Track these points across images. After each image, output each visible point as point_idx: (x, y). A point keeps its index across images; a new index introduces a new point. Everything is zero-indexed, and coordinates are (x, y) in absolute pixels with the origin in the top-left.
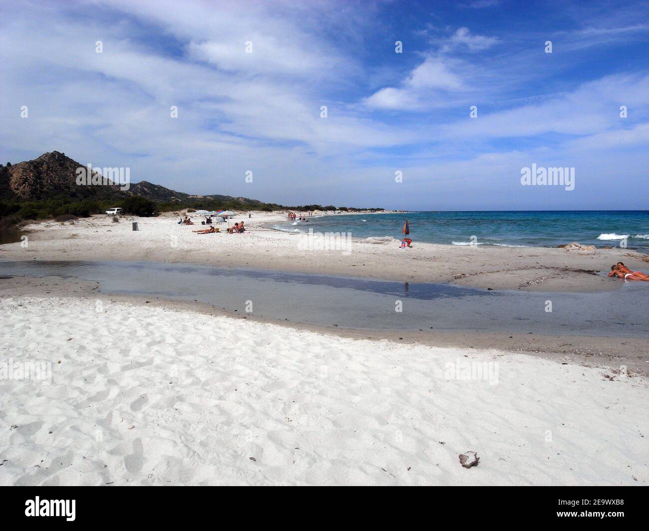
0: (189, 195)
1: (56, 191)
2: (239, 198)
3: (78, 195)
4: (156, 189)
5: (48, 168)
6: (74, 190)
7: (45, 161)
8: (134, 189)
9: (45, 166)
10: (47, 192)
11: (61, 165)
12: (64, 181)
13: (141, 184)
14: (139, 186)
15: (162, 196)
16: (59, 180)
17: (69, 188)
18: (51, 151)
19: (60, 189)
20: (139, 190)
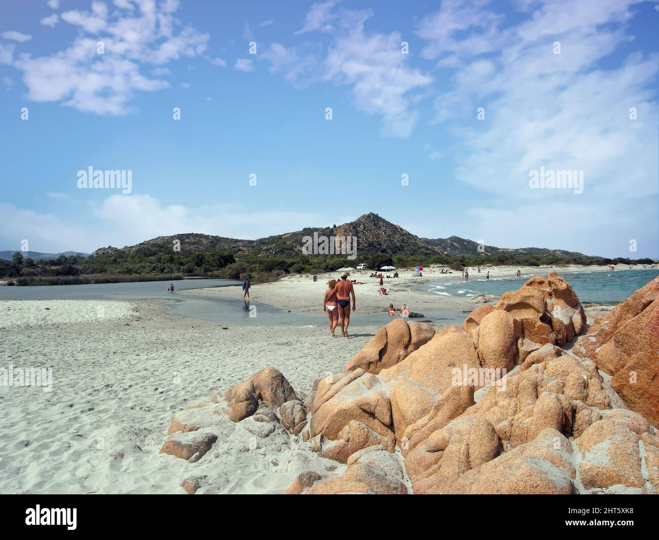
0: (499, 249)
1: (370, 247)
2: (555, 251)
3: (388, 251)
4: (465, 243)
5: (365, 228)
6: (384, 247)
7: (362, 222)
8: (443, 244)
9: (362, 227)
10: (362, 249)
11: (375, 225)
12: (377, 239)
13: (450, 238)
14: (449, 241)
15: (471, 250)
16: (373, 238)
17: (380, 245)
18: (367, 213)
19: (373, 246)
20: (448, 245)
